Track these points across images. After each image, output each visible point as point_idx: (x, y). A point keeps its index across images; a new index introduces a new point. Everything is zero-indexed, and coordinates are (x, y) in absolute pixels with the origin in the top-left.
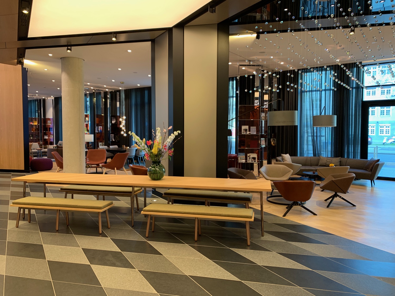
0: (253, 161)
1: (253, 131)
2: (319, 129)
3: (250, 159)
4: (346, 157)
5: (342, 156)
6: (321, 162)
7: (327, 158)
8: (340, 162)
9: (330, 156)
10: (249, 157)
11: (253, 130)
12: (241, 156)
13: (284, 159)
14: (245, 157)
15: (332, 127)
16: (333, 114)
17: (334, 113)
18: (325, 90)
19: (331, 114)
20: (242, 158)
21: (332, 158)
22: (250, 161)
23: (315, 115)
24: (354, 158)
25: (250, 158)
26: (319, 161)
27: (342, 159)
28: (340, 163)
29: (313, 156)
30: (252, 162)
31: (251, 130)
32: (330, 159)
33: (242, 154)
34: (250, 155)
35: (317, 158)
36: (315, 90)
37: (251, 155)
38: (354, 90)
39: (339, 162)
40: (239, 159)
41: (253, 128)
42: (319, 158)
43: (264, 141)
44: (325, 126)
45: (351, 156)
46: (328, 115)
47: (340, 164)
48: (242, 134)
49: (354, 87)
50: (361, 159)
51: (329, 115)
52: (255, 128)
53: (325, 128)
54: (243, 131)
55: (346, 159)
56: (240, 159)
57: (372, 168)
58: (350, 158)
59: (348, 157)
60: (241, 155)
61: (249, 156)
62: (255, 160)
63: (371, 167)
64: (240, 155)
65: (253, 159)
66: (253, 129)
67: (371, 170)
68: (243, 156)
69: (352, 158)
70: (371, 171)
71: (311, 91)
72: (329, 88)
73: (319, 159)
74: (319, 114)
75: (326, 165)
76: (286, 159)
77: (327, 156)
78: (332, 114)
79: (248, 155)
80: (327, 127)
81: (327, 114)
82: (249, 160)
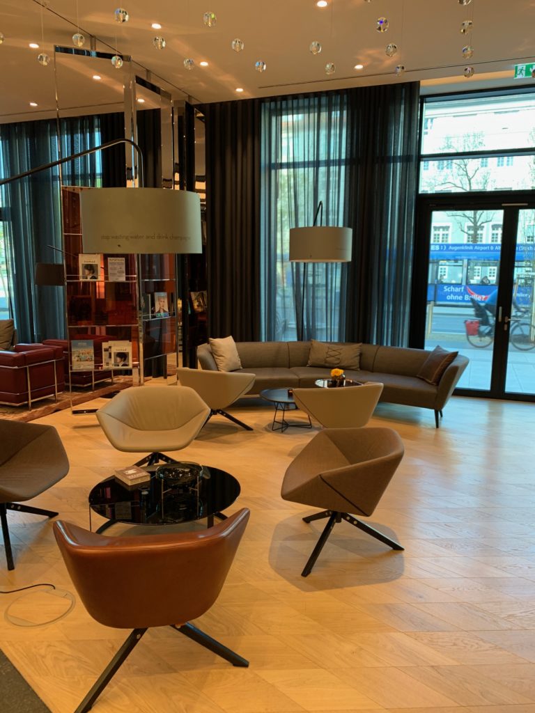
0: (121, 364)
1: (116, 272)
2: (310, 267)
3: (110, 357)
4: (374, 343)
5: (366, 339)
6: (313, 358)
7: (328, 345)
8: (361, 355)
9: (336, 340)
10: (107, 353)
11: (115, 269)
12: (81, 351)
13: (216, 351)
14: (93, 351)
15: (343, 264)
16: (346, 224)
17: (349, 222)
18: (328, 163)
19: (341, 225)
20: (83, 356)
21: (343, 344)
22: (109, 364)
23: (301, 225)
24: (393, 344)
25: (110, 354)
26: (309, 353)
27: (366, 347)
28: (360, 359)
29: (296, 339)
30: (117, 367)
31: (111, 269)
32: (336, 347)
33: (85, 344)
34: (110, 347)
35: (303, 344)
36: (301, 162)
37: (114, 345)
38: (398, 164)
39: (358, 358)
40: (74, 359)
41: (115, 264)
42: (308, 344)
43: (166, 301)
44: (327, 261)
45: (387, 342)
46: (333, 228)
47: (360, 362)
48: (81, 280)
49: (399, 155)
50: (410, 347)
51: (336, 226)
52: (122, 264)
53: (325, 265)
54: (84, 273)
55: (377, 347)
56: (77, 358)
57: (441, 375)
58: (385, 344)
59: (379, 341)
60: (82, 347)
61: (106, 350)
62: (125, 360)
63: (436, 372)
64: (77, 346)
65: (118, 359)
66: (118, 267)
67: (437, 382)
68: (87, 350)
69: (389, 345)
70: (435, 384)
71: (291, 166)
72: (337, 158)
73: (310, 349)
74: (311, 224)
75: (327, 365)
76: (221, 353)
77: (329, 341)
78: (344, 225)
79: (105, 345)
80: (332, 263)
81: (331, 225)
82: (108, 360)
